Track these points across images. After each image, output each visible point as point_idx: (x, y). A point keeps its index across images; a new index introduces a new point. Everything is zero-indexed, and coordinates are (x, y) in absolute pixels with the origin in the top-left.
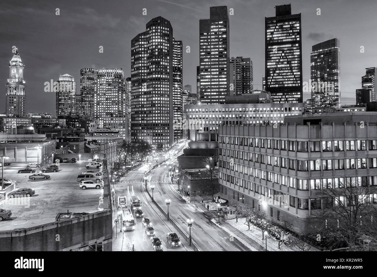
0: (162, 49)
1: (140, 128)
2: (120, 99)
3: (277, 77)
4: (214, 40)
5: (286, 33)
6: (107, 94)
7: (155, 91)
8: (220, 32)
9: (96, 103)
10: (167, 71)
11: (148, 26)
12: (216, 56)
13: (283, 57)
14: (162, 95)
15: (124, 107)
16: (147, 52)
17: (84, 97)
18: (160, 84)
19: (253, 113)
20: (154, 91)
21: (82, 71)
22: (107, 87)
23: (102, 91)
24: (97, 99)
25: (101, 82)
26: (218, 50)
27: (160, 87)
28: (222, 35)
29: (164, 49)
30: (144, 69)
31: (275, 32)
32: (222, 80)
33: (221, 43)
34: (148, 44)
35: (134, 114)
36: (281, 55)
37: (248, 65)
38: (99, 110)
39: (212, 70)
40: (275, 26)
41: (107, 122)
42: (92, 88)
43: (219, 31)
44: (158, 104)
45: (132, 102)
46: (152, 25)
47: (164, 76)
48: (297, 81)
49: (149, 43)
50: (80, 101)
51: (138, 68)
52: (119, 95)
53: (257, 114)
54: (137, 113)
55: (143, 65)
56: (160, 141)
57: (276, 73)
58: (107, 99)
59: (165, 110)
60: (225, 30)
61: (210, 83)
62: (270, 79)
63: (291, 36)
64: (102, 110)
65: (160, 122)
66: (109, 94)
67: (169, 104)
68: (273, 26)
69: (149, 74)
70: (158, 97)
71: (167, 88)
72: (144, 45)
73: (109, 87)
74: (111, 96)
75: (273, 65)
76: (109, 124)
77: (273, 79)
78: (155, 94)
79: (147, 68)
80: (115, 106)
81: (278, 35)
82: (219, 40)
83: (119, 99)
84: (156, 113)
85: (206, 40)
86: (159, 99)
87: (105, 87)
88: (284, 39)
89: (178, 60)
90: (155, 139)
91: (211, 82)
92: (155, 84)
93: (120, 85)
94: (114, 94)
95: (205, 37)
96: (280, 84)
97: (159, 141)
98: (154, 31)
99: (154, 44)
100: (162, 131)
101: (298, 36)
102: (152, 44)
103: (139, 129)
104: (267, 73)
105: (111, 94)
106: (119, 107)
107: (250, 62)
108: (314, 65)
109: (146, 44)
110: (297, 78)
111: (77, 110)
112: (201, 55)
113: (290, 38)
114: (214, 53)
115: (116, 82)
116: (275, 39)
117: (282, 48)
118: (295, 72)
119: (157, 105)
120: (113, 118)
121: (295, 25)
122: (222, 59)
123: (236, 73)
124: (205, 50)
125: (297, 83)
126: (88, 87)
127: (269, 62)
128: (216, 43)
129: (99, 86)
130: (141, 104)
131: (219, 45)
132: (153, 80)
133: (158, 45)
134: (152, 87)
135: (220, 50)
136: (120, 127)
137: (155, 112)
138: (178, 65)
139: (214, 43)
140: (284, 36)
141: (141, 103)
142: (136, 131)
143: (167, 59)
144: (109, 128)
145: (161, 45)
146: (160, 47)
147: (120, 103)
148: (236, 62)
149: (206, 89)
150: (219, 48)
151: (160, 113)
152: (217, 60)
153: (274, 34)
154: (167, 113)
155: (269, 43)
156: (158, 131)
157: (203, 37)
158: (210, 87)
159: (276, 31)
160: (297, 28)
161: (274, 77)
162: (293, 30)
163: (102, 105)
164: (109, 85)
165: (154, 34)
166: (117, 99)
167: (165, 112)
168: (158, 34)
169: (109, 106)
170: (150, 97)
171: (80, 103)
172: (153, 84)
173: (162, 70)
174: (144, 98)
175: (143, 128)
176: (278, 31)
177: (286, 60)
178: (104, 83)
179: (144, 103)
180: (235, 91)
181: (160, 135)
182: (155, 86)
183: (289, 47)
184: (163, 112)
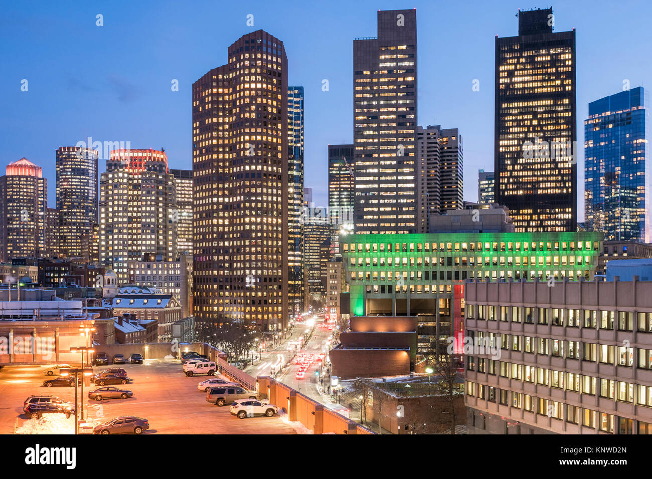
0: (265, 107)
1: (215, 287)
2: (161, 221)
3: (521, 174)
4: (386, 87)
5: (543, 74)
6: (131, 209)
7: (250, 202)
8: (400, 70)
9: (103, 229)
10: (276, 155)
11: (234, 53)
12: (390, 125)
13: (534, 129)
14: (265, 212)
15: (170, 238)
16: (230, 111)
17: (65, 214)
18: (262, 186)
19: (491, 253)
20: (247, 201)
21: (59, 152)
22: (131, 192)
23: (118, 200)
24: (107, 220)
25: (116, 181)
26: (394, 110)
27: (262, 194)
28: (404, 76)
29: (270, 106)
30: (224, 152)
31: (517, 70)
32: (405, 178)
33: (401, 95)
34: (232, 94)
35: (200, 255)
36: (531, 122)
37: (453, 146)
38: (113, 245)
39: (381, 155)
40: (518, 58)
41: (138, 272)
42: (84, 193)
43: (397, 68)
44: (256, 231)
45: (197, 227)
46: (241, 49)
47: (270, 169)
48: (565, 182)
49: (235, 91)
50: (55, 224)
51: (210, 150)
52: (158, 210)
53: (501, 255)
54: (207, 251)
55: (221, 142)
56: (263, 317)
57: (520, 164)
58: (130, 220)
59: (272, 246)
60: (412, 64)
61: (376, 186)
62: (505, 177)
63: (553, 80)
64: (119, 245)
65: (262, 272)
66: (135, 209)
67: (282, 232)
68: (512, 58)
69: (233, 163)
70: (257, 216)
71: (277, 195)
72: (223, 95)
73: (135, 193)
74: (139, 212)
75: (512, 146)
76: (143, 278)
77: (511, 176)
78: (250, 209)
79: (230, 150)
80: (149, 237)
81: (523, 79)
82: (398, 87)
83: (158, 221)
84: (253, 254)
85: (368, 88)
86: (259, 220)
87: (125, 192)
88: (538, 87)
89: (295, 131)
90: (250, 313)
91: (379, 182)
92: (251, 187)
93: (161, 188)
94: (147, 207)
95: (365, 80)
96: (527, 189)
97: (260, 316)
98: (247, 63)
99: (247, 93)
100: (265, 293)
101: (569, 81)
102: (242, 94)
103: (212, 290)
104: (499, 165)
105: (140, 209)
106: (158, 238)
107: (459, 139)
108: (591, 146)
109: (229, 94)
110: (566, 175)
111: (49, 246)
112: (356, 122)
113: (550, 86)
114: (386, 117)
115: (150, 178)
116: (517, 86)
117: (532, 107)
118: (561, 162)
119: (253, 235)
120: (151, 263)
121: (562, 57)
122: (405, 132)
123: (426, 161)
124: (365, 110)
125: (565, 187)
126: (76, 192)
127: (504, 139)
128: (390, 94)
129: (110, 190)
130: (218, 232)
131: (397, 98)
132: (244, 176)
133: (257, 96)
134: (244, 194)
135: (401, 109)
136: (168, 285)
137: (250, 249)
138: (295, 142)
139: (386, 95)
140: (537, 81)
141: (218, 229)
142: (206, 293)
143: (277, 130)
144: (145, 288)
145: (262, 97)
146: (262, 101)
147: (161, 229)
148: (428, 138)
149: (367, 198)
150: (397, 106)
151: (262, 253)
152: (394, 132)
153: (514, 76)
154: (277, 253)
155: (504, 95)
156: (256, 294)
157: (362, 81)
158: (376, 193)
159: (520, 70)
160: (567, 63)
161: (514, 174)
162: (557, 68)
163: (120, 233)
164: (136, 187)
165: (247, 71)
166: (153, 220)
167: (272, 250)
168: (256, 71)
169: (135, 237)
170: (237, 217)
171: (55, 229)
172: (245, 186)
173: (266, 155)
174: (224, 218)
175: (221, 288)
176: (525, 69)
177: (542, 134)
178: (123, 183)
179: (224, 229)
180: (425, 204)
181: (263, 302)
182: (250, 190)
183: (548, 106)
184: (267, 250)
